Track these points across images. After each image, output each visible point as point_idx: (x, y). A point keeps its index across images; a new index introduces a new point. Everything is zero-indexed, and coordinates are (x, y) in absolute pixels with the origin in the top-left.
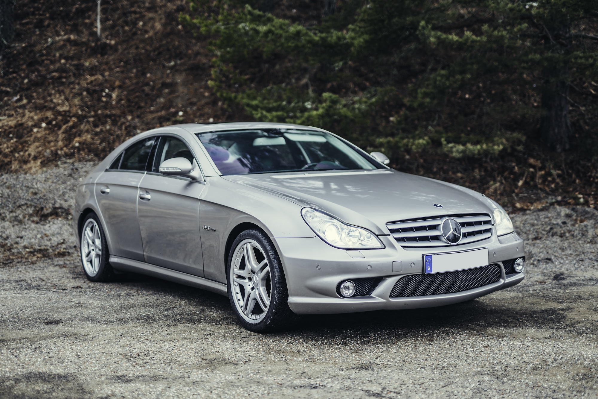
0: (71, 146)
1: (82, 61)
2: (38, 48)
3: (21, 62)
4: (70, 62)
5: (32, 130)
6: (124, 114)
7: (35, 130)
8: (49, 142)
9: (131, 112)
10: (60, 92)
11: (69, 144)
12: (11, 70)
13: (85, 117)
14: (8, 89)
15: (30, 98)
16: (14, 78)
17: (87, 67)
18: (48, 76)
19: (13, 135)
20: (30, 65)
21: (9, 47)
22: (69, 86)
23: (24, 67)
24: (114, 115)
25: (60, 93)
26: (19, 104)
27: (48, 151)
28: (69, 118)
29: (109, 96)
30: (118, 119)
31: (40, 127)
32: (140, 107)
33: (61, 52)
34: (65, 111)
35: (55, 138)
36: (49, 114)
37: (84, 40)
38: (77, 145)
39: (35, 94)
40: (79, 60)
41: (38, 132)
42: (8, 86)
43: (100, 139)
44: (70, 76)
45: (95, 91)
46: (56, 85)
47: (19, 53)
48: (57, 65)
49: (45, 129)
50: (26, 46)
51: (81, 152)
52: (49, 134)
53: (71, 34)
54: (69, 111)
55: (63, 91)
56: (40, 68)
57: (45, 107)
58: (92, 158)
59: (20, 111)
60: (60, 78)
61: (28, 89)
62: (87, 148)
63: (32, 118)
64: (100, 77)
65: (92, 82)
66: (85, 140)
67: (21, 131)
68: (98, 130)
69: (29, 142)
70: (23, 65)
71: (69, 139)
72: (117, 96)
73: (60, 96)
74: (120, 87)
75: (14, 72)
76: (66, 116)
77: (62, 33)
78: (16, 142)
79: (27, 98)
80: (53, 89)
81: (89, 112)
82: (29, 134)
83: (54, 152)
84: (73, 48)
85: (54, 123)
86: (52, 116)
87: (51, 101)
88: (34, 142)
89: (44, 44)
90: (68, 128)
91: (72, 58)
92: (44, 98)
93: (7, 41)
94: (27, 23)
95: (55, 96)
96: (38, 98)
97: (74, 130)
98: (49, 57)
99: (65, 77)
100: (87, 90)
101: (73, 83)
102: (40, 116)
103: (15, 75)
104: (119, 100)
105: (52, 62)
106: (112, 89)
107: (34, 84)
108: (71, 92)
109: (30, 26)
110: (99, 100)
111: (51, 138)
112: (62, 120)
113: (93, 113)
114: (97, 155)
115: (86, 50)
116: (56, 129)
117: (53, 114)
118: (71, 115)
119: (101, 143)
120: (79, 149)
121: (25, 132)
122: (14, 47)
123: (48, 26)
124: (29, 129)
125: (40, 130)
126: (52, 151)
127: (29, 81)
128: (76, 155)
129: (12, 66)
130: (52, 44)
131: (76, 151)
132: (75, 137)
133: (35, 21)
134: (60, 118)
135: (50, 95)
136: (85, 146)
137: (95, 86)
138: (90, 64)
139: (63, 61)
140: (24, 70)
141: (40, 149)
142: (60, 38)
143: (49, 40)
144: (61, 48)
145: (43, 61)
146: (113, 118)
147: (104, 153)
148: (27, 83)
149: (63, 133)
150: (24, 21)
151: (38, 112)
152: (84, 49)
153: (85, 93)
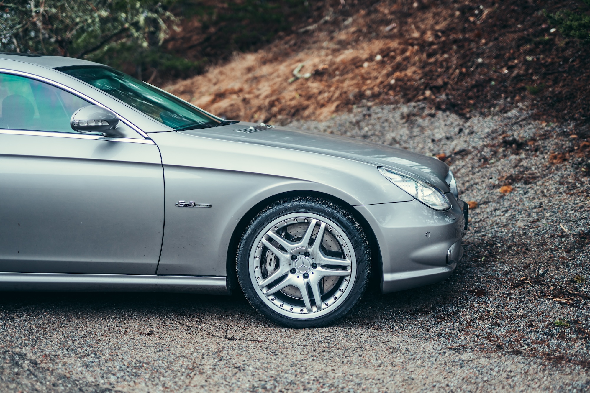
0: (385, 83)
5: (362, 65)
6: (479, 36)
7: (366, 65)
9: (491, 34)
19: (340, 72)
29: (480, 14)
31: (373, 61)
35: (377, 74)
36: (394, 44)
38: (393, 82)
39: (410, 20)
41: (367, 67)
43: (424, 73)
45: (470, 9)
49: (377, 62)
51: (390, 92)
52: (376, 69)
55: (439, 13)
61: (410, 15)
62: (401, 86)
66: (406, 75)
67: (350, 66)
68: (431, 60)
71: (390, 74)
72: (489, 14)
76: (410, 44)
79: (400, 26)
80: (433, 12)
81: (441, 38)
82: (354, 70)
83: (361, 92)
85: (392, 54)
86: (396, 46)
90: (401, 60)
97: (405, 63)
100: (463, 9)
102: (383, 47)
104: (489, 16)
106: (491, 4)
107: (421, 8)
110: (466, 20)
111: (373, 74)
112: (402, 50)
113: (443, 39)
114: (405, 95)
116: (388, 62)
117: (399, 43)
118: (416, 43)
119: (420, 79)
120: (391, 87)
121: (353, 67)
124: (359, 64)
125: (371, 64)
126: (359, 92)
128: (382, 96)
131: (385, 91)
132: (398, 72)
134: (402, 47)
136: (400, 83)
146: (461, 43)
149: (391, 66)
153: (458, 13)
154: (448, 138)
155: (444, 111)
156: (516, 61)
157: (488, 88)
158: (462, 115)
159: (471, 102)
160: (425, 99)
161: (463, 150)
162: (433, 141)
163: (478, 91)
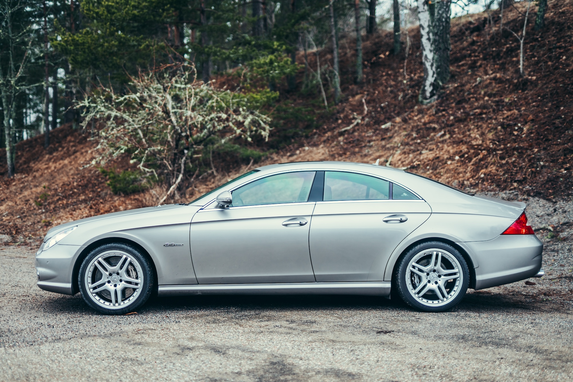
0: (477, 177)
1: (503, 98)
2: (468, 87)
3: (452, 101)
4: (492, 99)
5: (446, 163)
6: (531, 147)
7: (449, 162)
8: (459, 174)
9: (538, 145)
10: (478, 127)
11: (475, 176)
12: (441, 108)
13: (495, 150)
14: (436, 126)
15: (452, 133)
16: (443, 115)
17: (507, 103)
18: (471, 113)
19: (430, 166)
20: (459, 103)
21: (443, 88)
22: (487, 121)
23: (453, 105)
24: (521, 148)
25: (478, 129)
26: (441, 139)
27: (456, 181)
28: (480, 151)
29: (521, 130)
30: (524, 151)
31: (453, 160)
32: (548, 140)
33: (486, 90)
34: (478, 145)
35: (464, 170)
36: (464, 148)
37: (508, 77)
38: (482, 176)
39: (456, 130)
40: (501, 96)
41: (451, 164)
42: (437, 123)
43: (504, 170)
44: (490, 112)
45: (509, 125)
46: (476, 120)
47: (452, 93)
48: (481, 102)
49: (458, 161)
50: (458, 86)
51: (485, 183)
52: (460, 166)
53: (497, 73)
54: (481, 145)
55: (481, 126)
56: (466, 106)
57: (462, 141)
58: (493, 189)
59: (440, 145)
60: (481, 114)
61: (452, 125)
62: (491, 179)
63: (449, 152)
64: (516, 112)
65: (508, 117)
66: (490, 171)
67: (437, 163)
68: (504, 162)
69: (442, 174)
70: (452, 103)
71: (476, 171)
72: (528, 130)
73: (478, 131)
74: (532, 120)
75: (444, 110)
76: (478, 149)
77: (491, 72)
78: (432, 173)
79: (449, 134)
80: (473, 124)
81: (500, 145)
82: (443, 166)
83: (461, 182)
84: (497, 86)
85: (466, 155)
86: (466, 150)
87: (469, 136)
88: (446, 172)
89: (473, 83)
90: (478, 161)
91: (495, 95)
92: (463, 133)
93: (443, 83)
94: (463, 65)
95: (474, 131)
96: (459, 133)
97: (482, 162)
98: (475, 96)
99: (485, 113)
100: (502, 125)
101: (491, 118)
102: (455, 150)
103: (444, 113)
104: (530, 132)
105: (477, 100)
106: (525, 123)
107: (459, 120)
108: (488, 127)
109: (465, 68)
110: (511, 134)
111: (461, 170)
112: (473, 153)
113: (502, 146)
114: (498, 186)
115: (509, 87)
116: (467, 161)
117: (467, 148)
118: (483, 148)
119: (504, 175)
120: (483, 180)
121: (440, 164)
122: (448, 87)
123: (480, 66)
124: (444, 162)
125: (453, 162)
126: (459, 182)
127: (455, 118)
128: (480, 186)
129: (443, 105)
130: (480, 83)
131: (480, 182)
132: (482, 169)
133: (470, 62)
134: (472, 151)
135: (469, 130)
136: (489, 177)
137: (510, 121)
138: (509, 100)
139: (486, 98)
140: (452, 108)
141: (450, 179)
142: (488, 76)
143: (478, 79)
144: (487, 86)
145: (469, 99)
146: (520, 151)
147: (505, 184)
148: (452, 120)
149: (473, 165)
150: (460, 64)
151: (455, 145)
152: (507, 86)
153: (499, 127)
154: (548, 215)
155: (533, 197)
156: (568, 165)
157: (560, 183)
158: (549, 200)
159: (550, 191)
160: (515, 188)
161: (567, 223)
162: (538, 216)
163: (552, 184)
